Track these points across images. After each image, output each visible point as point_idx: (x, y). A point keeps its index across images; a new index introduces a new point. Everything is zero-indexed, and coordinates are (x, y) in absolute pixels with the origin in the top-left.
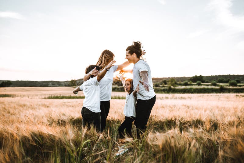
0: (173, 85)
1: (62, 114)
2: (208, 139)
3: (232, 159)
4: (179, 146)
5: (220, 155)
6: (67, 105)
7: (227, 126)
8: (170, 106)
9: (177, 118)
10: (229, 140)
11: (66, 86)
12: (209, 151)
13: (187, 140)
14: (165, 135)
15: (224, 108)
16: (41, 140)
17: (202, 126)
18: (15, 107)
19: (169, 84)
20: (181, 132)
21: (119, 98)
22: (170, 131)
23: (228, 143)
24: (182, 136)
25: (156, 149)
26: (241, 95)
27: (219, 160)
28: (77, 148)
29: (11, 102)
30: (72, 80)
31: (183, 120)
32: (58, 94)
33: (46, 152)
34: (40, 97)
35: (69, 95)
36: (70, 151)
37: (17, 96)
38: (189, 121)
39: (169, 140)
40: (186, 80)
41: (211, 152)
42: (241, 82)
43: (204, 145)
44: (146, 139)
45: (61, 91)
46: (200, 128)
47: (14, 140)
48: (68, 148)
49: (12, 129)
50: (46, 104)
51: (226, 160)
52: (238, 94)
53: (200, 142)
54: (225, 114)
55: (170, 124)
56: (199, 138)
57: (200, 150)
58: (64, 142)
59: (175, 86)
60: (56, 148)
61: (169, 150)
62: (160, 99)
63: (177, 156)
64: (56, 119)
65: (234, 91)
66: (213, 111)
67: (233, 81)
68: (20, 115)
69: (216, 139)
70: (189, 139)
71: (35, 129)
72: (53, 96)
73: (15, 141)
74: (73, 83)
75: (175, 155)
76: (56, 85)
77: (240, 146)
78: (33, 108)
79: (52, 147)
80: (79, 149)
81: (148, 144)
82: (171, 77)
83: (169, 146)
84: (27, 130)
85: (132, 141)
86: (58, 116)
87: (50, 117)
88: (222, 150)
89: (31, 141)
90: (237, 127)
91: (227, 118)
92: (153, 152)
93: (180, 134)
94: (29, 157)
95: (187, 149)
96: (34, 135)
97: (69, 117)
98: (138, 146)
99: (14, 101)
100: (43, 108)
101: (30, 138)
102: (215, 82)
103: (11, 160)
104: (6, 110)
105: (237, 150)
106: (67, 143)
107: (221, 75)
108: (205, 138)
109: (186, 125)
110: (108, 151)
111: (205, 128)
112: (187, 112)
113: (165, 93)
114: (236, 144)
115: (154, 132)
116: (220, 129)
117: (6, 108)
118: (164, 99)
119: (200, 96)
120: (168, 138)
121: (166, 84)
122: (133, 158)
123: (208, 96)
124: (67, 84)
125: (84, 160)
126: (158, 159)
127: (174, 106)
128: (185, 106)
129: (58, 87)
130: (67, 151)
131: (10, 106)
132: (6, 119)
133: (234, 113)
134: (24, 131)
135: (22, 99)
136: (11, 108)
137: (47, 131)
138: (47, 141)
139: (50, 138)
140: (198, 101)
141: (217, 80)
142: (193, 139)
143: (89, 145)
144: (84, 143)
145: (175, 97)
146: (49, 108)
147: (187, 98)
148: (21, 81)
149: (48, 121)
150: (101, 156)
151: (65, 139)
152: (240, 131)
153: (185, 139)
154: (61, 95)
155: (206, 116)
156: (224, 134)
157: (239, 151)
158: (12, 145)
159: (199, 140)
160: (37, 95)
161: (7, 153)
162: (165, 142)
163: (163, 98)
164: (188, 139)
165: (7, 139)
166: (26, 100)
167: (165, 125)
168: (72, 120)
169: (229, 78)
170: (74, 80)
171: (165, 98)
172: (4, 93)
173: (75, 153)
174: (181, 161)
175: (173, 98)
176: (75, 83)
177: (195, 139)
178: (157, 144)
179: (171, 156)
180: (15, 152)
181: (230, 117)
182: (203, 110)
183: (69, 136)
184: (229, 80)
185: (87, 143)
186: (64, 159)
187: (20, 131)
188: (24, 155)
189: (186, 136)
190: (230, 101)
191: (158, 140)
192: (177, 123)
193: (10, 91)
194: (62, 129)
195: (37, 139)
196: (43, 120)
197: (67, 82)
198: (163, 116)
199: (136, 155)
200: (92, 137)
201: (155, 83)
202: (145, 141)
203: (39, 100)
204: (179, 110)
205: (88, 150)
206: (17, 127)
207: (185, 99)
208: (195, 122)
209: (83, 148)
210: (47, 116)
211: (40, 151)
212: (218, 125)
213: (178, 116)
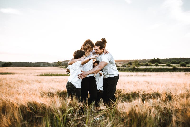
0: (136, 66)
1: (51, 88)
2: (164, 107)
3: (183, 123)
4: (142, 113)
5: (173, 120)
6: (55, 81)
7: (179, 98)
8: (134, 82)
10: (181, 109)
12: (165, 117)
14: (131, 104)
15: (176, 84)
16: (35, 108)
17: (160, 97)
18: (14, 82)
19: (133, 65)
20: (143, 102)
22: (135, 101)
23: (180, 111)
24: (144, 105)
25: (124, 115)
26: (189, 74)
27: (173, 124)
28: (63, 115)
29: (12, 79)
31: (145, 93)
32: (48, 72)
33: (39, 117)
34: (34, 75)
35: (56, 73)
36: (57, 116)
37: (16, 74)
38: (149, 94)
40: (147, 62)
41: (166, 117)
42: (189, 63)
43: (161, 112)
44: (116, 108)
45: (50, 70)
46: (157, 99)
47: (14, 108)
48: (56, 114)
49: (12, 99)
50: (38, 79)
51: (178, 123)
52: (187, 73)
53: (158, 110)
54: (177, 88)
55: (135, 96)
56: (157, 106)
57: (158, 116)
58: (53, 109)
59: (138, 67)
60: (47, 114)
61: (134, 116)
62: (126, 77)
63: (140, 120)
64: (46, 92)
65: (184, 70)
66: (168, 86)
67: (183, 63)
68: (18, 89)
70: (150, 108)
71: (31, 99)
72: (44, 74)
74: (60, 64)
75: (139, 120)
76: (46, 65)
78: (29, 83)
79: (43, 114)
80: (65, 115)
81: (117, 111)
83: (134, 113)
84: (24, 100)
85: (106, 109)
86: (48, 89)
87: (42, 90)
88: (175, 116)
89: (27, 109)
90: (187, 98)
91: (179, 91)
92: (122, 117)
93: (143, 104)
94: (26, 121)
95: (148, 115)
96: (30, 104)
97: (57, 90)
98: (110, 113)
100: (36, 83)
101: (27, 106)
103: (12, 123)
105: (187, 116)
106: (55, 110)
107: (174, 58)
108: (161, 106)
109: (147, 97)
110: (87, 117)
111: (161, 99)
112: (148, 87)
113: (130, 72)
114: (185, 111)
115: (122, 102)
116: (173, 100)
117: (8, 83)
118: (130, 76)
119: (158, 74)
120: (134, 107)
121: (131, 64)
122: (105, 122)
123: (164, 74)
124: (55, 64)
125: (68, 124)
126: (125, 123)
127: (137, 82)
128: (146, 82)
129: (48, 66)
130: (55, 117)
131: (11, 82)
132: (8, 92)
133: (184, 87)
134: (22, 100)
135: (20, 76)
136: (11, 83)
137: (40, 101)
138: (40, 109)
139: (42, 106)
140: (156, 78)
141: (170, 62)
142: (152, 107)
143: (72, 112)
144: (68, 110)
145: (138, 75)
146: (41, 83)
149: (40, 93)
150: (81, 120)
151: (53, 107)
152: (189, 102)
153: (146, 108)
154: (50, 73)
155: (163, 89)
156: (176, 104)
158: (12, 111)
159: (158, 108)
160: (31, 73)
161: (9, 118)
162: (131, 110)
163: (129, 75)
164: (149, 107)
165: (8, 107)
166: (23, 77)
167: (131, 96)
168: (59, 92)
170: (60, 62)
172: (6, 71)
173: (61, 118)
174: (143, 124)
175: (136, 76)
177: (154, 107)
178: (125, 111)
179: (136, 120)
180: (15, 117)
181: (181, 90)
182: (160, 85)
184: (180, 62)
185: (70, 110)
186: (53, 122)
187: (19, 101)
188: (22, 119)
189: (147, 105)
190: (181, 78)
191: (126, 108)
192: (140, 95)
193: (10, 70)
194: (51, 99)
195: (32, 107)
196: (36, 92)
197: (55, 63)
198: (129, 89)
199: (108, 120)
200: (74, 105)
201: (123, 64)
202: (116, 109)
203: (34, 77)
204: (141, 84)
205: (71, 115)
206: (16, 97)
207: (146, 77)
208: (154, 94)
209: (67, 114)
210: (39, 89)
211: (35, 116)
212: (172, 97)
213: (140, 90)
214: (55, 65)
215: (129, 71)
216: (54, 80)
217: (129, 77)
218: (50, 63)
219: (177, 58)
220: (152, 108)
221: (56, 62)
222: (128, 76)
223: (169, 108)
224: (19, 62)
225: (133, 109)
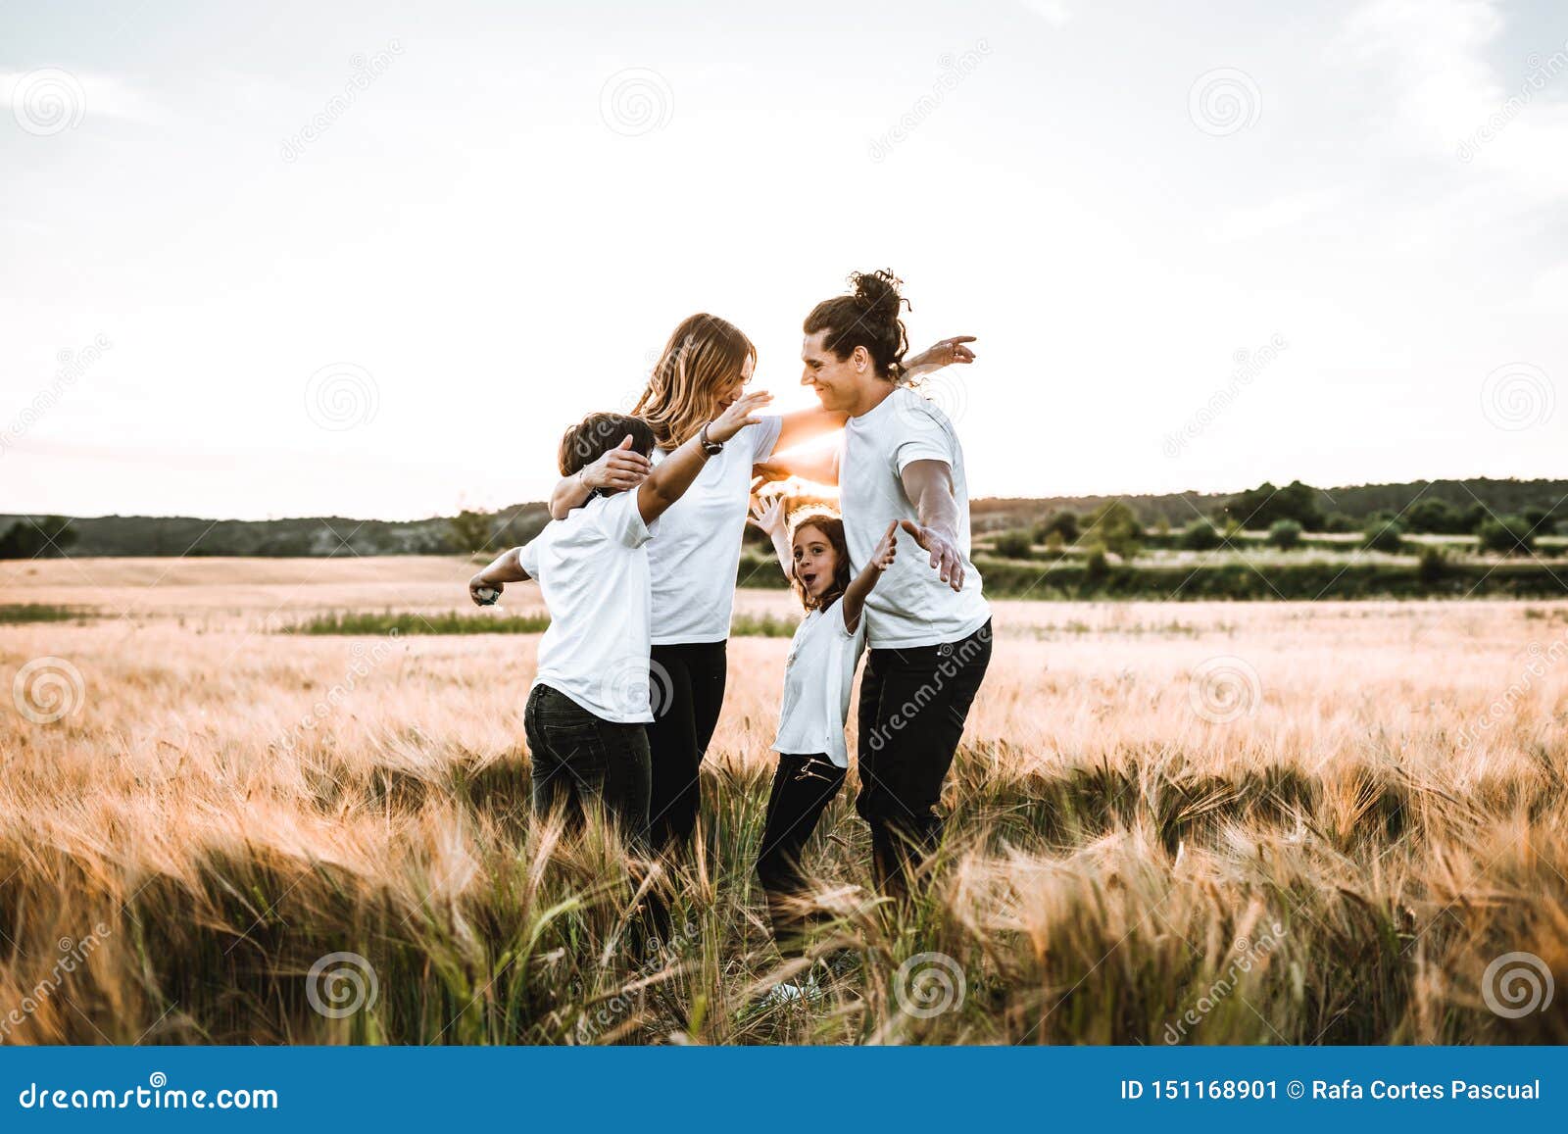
0: (1116, 546)
1: (401, 733)
2: (1344, 892)
3: (1503, 1023)
4: (1157, 942)
5: (1421, 996)
6: (431, 675)
7: (1468, 813)
8: (1096, 684)
9: (1147, 760)
10: (1485, 904)
11: (423, 550)
12: (1354, 975)
13: (1211, 900)
14: (1067, 868)
15: (1450, 697)
16: (261, 897)
17: (1309, 808)
18: (93, 684)
19: (1089, 542)
20: (1171, 848)
21: (769, 630)
22: (1100, 844)
23: (1474, 919)
24: (1174, 874)
25: (1009, 960)
26: (1556, 613)
27: (1419, 1033)
28: (498, 956)
29: (71, 655)
30: (465, 513)
31: (1186, 772)
32: (377, 605)
33: (298, 978)
34: (260, 624)
35: (446, 611)
36: (450, 970)
37: (112, 617)
38: (1219, 780)
39: (1092, 902)
40: (1203, 513)
41: (1363, 976)
42: (1560, 525)
43: (1319, 934)
44: (946, 897)
45: (391, 587)
46: (1291, 821)
47: (89, 904)
48: (438, 955)
49: (74, 831)
50: (294, 664)
51: (1460, 1026)
52: (1538, 605)
53: (1292, 911)
55: (1099, 795)
56: (1287, 885)
57: (1294, 966)
58: (416, 910)
59: (1133, 554)
60: (364, 950)
61: (1092, 966)
62: (1033, 636)
63: (1143, 1001)
64: (361, 766)
65: (1512, 583)
66: (1379, 712)
67: (1502, 521)
68: (126, 740)
69: (1398, 894)
70: (1225, 896)
71: (225, 829)
72: (340, 615)
73: (98, 905)
74: (474, 530)
75: (1130, 996)
76: (362, 544)
77: (1554, 941)
78: (212, 696)
79: (332, 949)
80: (513, 961)
81: (954, 927)
82: (1102, 492)
83: (1090, 938)
84: (172, 832)
85: (854, 909)
86: (377, 744)
87: (322, 755)
88: (1433, 966)
89: (197, 909)
90: (1534, 813)
91: (1472, 760)
92: (990, 978)
93: (1165, 863)
94: (187, 1011)
95: (1210, 960)
96: (218, 867)
97: (446, 754)
98: (894, 939)
99: (85, 648)
100: (276, 694)
101: (195, 888)
102: (1388, 525)
103: (70, 1025)
106: (433, 917)
107: (1431, 480)
108: (1323, 886)
109: (1205, 806)
110: (698, 972)
111: (1322, 824)
112: (1208, 723)
113: (1067, 596)
114: (1524, 930)
115: (993, 849)
116: (1421, 834)
118: (1063, 634)
119: (1295, 617)
120: (1089, 889)
121: (1070, 536)
122: (857, 1015)
123: (1344, 615)
124: (433, 537)
125: (543, 1031)
126: (1020, 1026)
127: (1124, 683)
129: (376, 554)
130: (435, 974)
132: (37, 768)
133: (1517, 726)
134: (151, 838)
135: (140, 633)
137: (300, 838)
138: (302, 908)
139: (323, 887)
140: (1278, 649)
141: (1401, 511)
142: (1246, 891)
143: (573, 932)
144: (541, 921)
145: (1132, 625)
146: (313, 689)
147: (1207, 630)
148: (136, 520)
149: (310, 777)
150: (652, 1004)
151: (417, 892)
152: (1549, 845)
153: (1195, 898)
154: (396, 612)
155: (1332, 742)
156: (1448, 863)
159: (1289, 899)
160: (237, 613)
162: (1064, 914)
163: (1051, 628)
164: (1216, 895)
165: (41, 893)
166: (164, 644)
167: (1066, 804)
168: (464, 770)
169: (1481, 503)
170: (474, 516)
171: (1068, 630)
172: (24, 597)
173: (484, 987)
175: (1117, 629)
176: (482, 533)
177: (1261, 893)
178: (1015, 924)
179: (1107, 1001)
180: (95, 974)
181: (1489, 752)
182: (1316, 705)
183: (444, 875)
184: (1481, 512)
185: (562, 920)
186: (415, 1022)
187: (129, 839)
188: (154, 998)
189: (1200, 875)
190: (1486, 647)
191: (1024, 898)
192: (1144, 790)
193: (62, 584)
194: (400, 825)
195: (235, 893)
196: (276, 768)
197: (434, 528)
198: (1054, 745)
199: (876, 998)
200: (591, 877)
201: (1001, 534)
202: (940, 908)
203: (256, 640)
204: (1155, 703)
205: (569, 962)
206: (106, 812)
207: (1197, 638)
208: (1260, 783)
209: (533, 952)
210: (301, 746)
211: (260, 971)
212: (1412, 807)
213: (1149, 747)
214: (432, 544)
215: (1058, 594)
216: (428, 666)
217: (1058, 639)
218: (393, 524)
219: (1457, 483)
220: (1241, 900)
221: (445, 515)
222: (1043, 633)
223: (1390, 901)
224: (137, 518)
225: (1085, 908)
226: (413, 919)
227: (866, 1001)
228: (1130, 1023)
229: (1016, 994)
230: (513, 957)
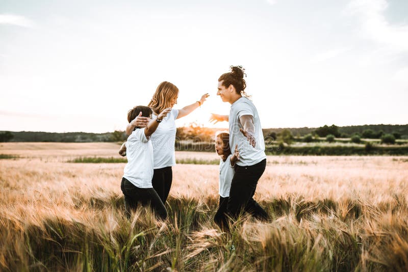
0: (286, 141)
1: (98, 189)
2: (343, 232)
3: (384, 266)
4: (294, 244)
5: (363, 259)
6: (106, 174)
7: (376, 211)
8: (280, 177)
9: (293, 197)
10: (380, 235)
11: (105, 141)
13: (309, 234)
14: (271, 225)
15: (372, 181)
16: (62, 234)
17: (335, 210)
18: (18, 176)
19: (279, 140)
20: (299, 221)
21: (195, 163)
22: (280, 219)
23: (377, 239)
24: (299, 227)
25: (256, 249)
26: (401, 159)
27: (362, 268)
28: (122, 247)
29: (12, 168)
30: (116, 131)
31: (302, 200)
32: (92, 155)
33: (70, 252)
34: (61, 160)
35: (110, 157)
36: (110, 251)
37: (23, 158)
38: (311, 203)
39: (277, 234)
40: (309, 133)
41: (348, 253)
42: (402, 136)
43: (337, 243)
44: (240, 233)
45: (96, 150)
46: (330, 213)
47: (15, 232)
48: (106, 247)
49: (12, 214)
50: (70, 171)
51: (373, 267)
52: (396, 157)
53: (330, 237)
54: (374, 191)
55: (280, 206)
56: (329, 230)
57: (330, 251)
58: (101, 235)
59: (291, 143)
60: (87, 245)
61: (277, 251)
63: (290, 260)
64: (87, 198)
65: (389, 152)
66: (354, 186)
67: (387, 135)
68: (26, 190)
69: (357, 232)
70: (312, 233)
71: (51, 213)
72: (83, 158)
73: (18, 233)
74: (118, 136)
75: (287, 259)
76: (88, 139)
77: (397, 245)
78: (48, 179)
79: (79, 245)
80: (126, 248)
81: (242, 241)
83: (277, 244)
84: (37, 214)
85: (216, 236)
86: (92, 191)
87: (77, 194)
88: (366, 251)
89: (44, 235)
90: (393, 212)
91: (378, 198)
92: (251, 254)
93: (297, 224)
94: (41, 261)
95: (308, 249)
96: (49, 223)
97: (110, 194)
98: (226, 244)
99: (16, 166)
100: (65, 178)
101: (43, 229)
103: (10, 265)
104: (2, 181)
105: (393, 252)
106: (105, 237)
107: (368, 125)
108: (338, 231)
109: (308, 209)
110: (175, 252)
111: (338, 214)
112: (309, 187)
113: (273, 154)
114: (390, 241)
115: (252, 220)
116: (364, 217)
117: (3, 178)
119: (333, 160)
120: (277, 230)
121: (275, 139)
122: (216, 263)
123: (345, 160)
124: (107, 137)
125: (134, 267)
126: (258, 266)
127: (287, 177)
128: (307, 176)
129: (92, 142)
130: (105, 251)
131: (9, 175)
133: (390, 189)
134: (32, 216)
135: (30, 162)
136: (11, 177)
137: (69, 216)
138: (71, 234)
139: (77, 229)
140: (328, 168)
141: (360, 133)
142: (318, 231)
143: (142, 241)
144: (134, 238)
145: (290, 162)
146: (75, 177)
147: (309, 164)
148: (29, 132)
149: (74, 200)
150: (163, 259)
151: (101, 230)
152: (397, 220)
153: (305, 233)
154: (97, 157)
155: (341, 193)
156: (370, 225)
157: (395, 252)
158: (11, 240)
159: (329, 234)
160: (55, 157)
161: (4, 254)
162: (270, 237)
163: (269, 162)
164: (310, 232)
165: (3, 230)
166: (37, 165)
167: (271, 209)
168: (114, 199)
169: (381, 131)
170: (118, 132)
171: (273, 163)
173: (119, 255)
174: (297, 269)
175: (286, 163)
176: (120, 136)
177: (322, 232)
178: (257, 240)
179: (281, 260)
180: (16, 251)
181: (382, 195)
182: (337, 183)
183: (109, 226)
184: (381, 133)
185: (139, 238)
186: (101, 264)
187: (26, 216)
188: (32, 258)
189: (306, 227)
190: (382, 169)
191: (260, 233)
192: (292, 205)
193: (10, 149)
194: (98, 212)
195: (54, 230)
196: (65, 198)
197: (107, 135)
198: (269, 193)
199: (221, 259)
200: (147, 227)
202: (238, 236)
203: (60, 164)
204: (296, 182)
205: (141, 249)
206: (20, 209)
207: (307, 165)
208: (322, 203)
209: (132, 246)
210: (72, 192)
211: (60, 251)
212: (362, 210)
213: (293, 194)
214: (107, 139)
215: (271, 153)
216: (106, 171)
217: (270, 165)
218: (97, 134)
219: (375, 125)
220: (316, 234)
221: (111, 132)
223: (355, 234)
225: (276, 236)
226: (100, 237)
227: (218, 260)
228: (287, 266)
229: (258, 258)
230: (127, 247)
